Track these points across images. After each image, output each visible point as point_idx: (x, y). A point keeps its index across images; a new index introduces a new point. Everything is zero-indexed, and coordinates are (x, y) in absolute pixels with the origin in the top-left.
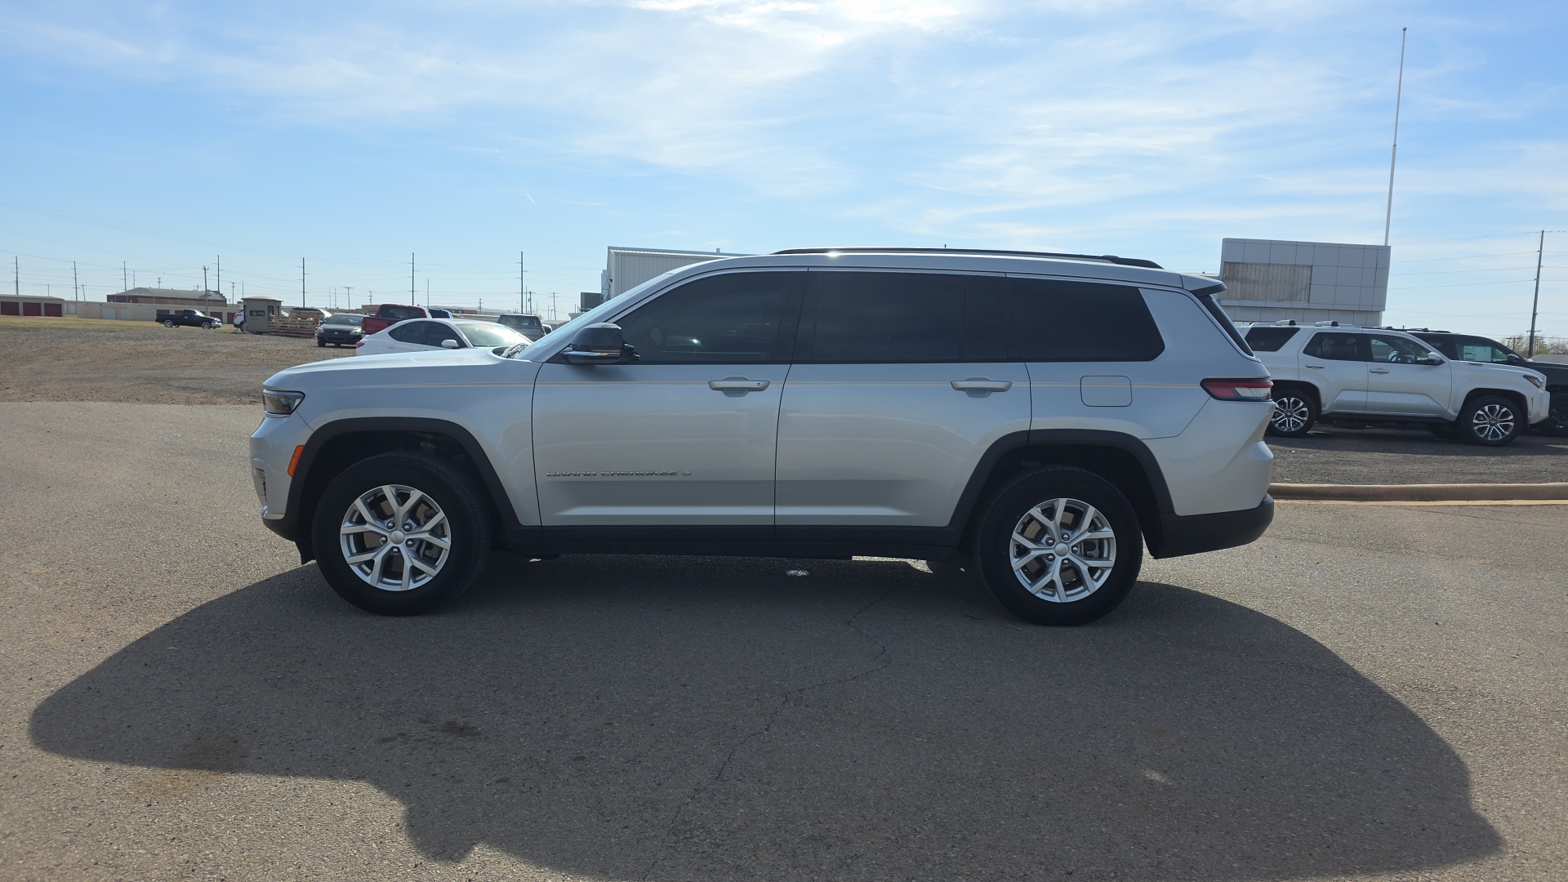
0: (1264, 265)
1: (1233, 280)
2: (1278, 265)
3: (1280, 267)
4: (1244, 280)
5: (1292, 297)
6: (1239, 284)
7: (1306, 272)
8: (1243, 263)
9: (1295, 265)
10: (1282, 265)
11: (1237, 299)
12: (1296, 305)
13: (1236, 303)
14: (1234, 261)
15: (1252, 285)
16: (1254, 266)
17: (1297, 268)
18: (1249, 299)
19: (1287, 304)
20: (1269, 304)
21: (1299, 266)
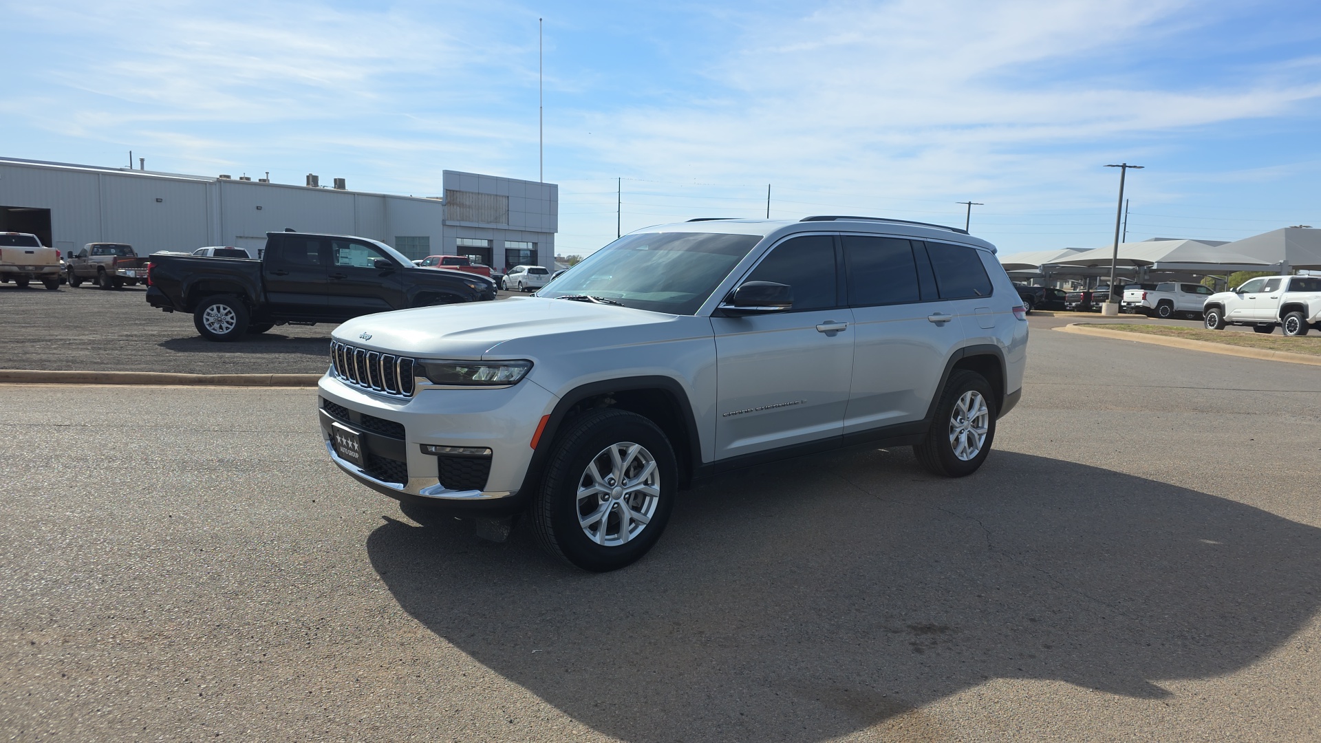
0: (475, 193)
1: (453, 204)
2: (485, 194)
3: (486, 196)
4: (462, 205)
5: (496, 220)
6: (458, 208)
7: (505, 201)
8: (460, 191)
9: (496, 195)
10: (488, 195)
11: (458, 220)
12: (500, 226)
13: (457, 223)
14: (454, 189)
15: (468, 209)
16: (467, 194)
17: (498, 198)
18: (466, 221)
19: (493, 226)
20: (482, 225)
21: (500, 196)
